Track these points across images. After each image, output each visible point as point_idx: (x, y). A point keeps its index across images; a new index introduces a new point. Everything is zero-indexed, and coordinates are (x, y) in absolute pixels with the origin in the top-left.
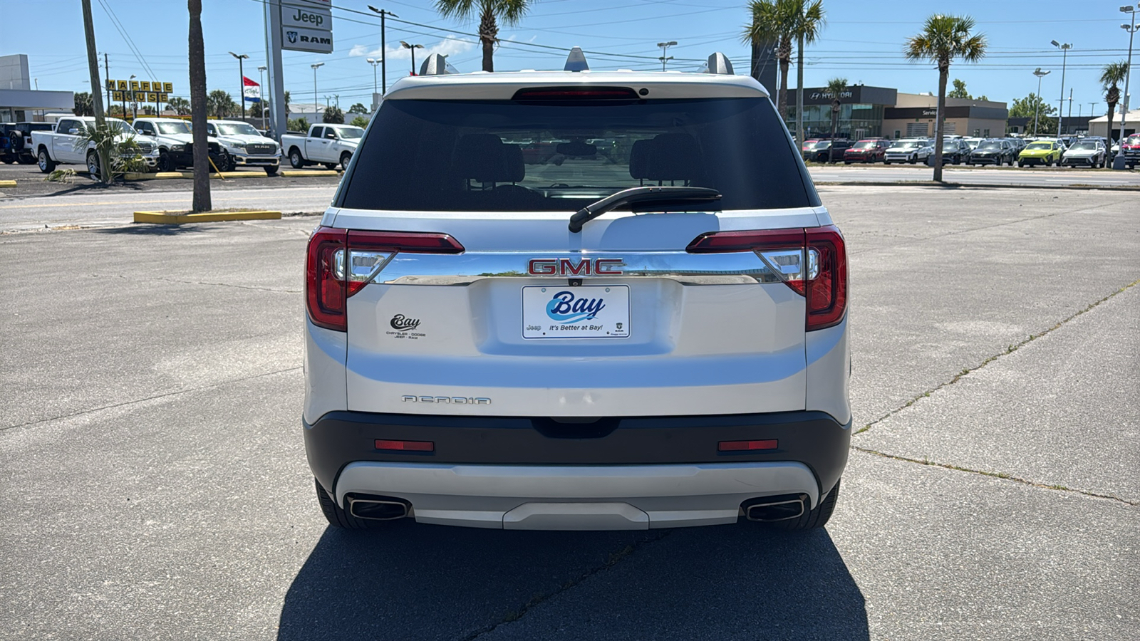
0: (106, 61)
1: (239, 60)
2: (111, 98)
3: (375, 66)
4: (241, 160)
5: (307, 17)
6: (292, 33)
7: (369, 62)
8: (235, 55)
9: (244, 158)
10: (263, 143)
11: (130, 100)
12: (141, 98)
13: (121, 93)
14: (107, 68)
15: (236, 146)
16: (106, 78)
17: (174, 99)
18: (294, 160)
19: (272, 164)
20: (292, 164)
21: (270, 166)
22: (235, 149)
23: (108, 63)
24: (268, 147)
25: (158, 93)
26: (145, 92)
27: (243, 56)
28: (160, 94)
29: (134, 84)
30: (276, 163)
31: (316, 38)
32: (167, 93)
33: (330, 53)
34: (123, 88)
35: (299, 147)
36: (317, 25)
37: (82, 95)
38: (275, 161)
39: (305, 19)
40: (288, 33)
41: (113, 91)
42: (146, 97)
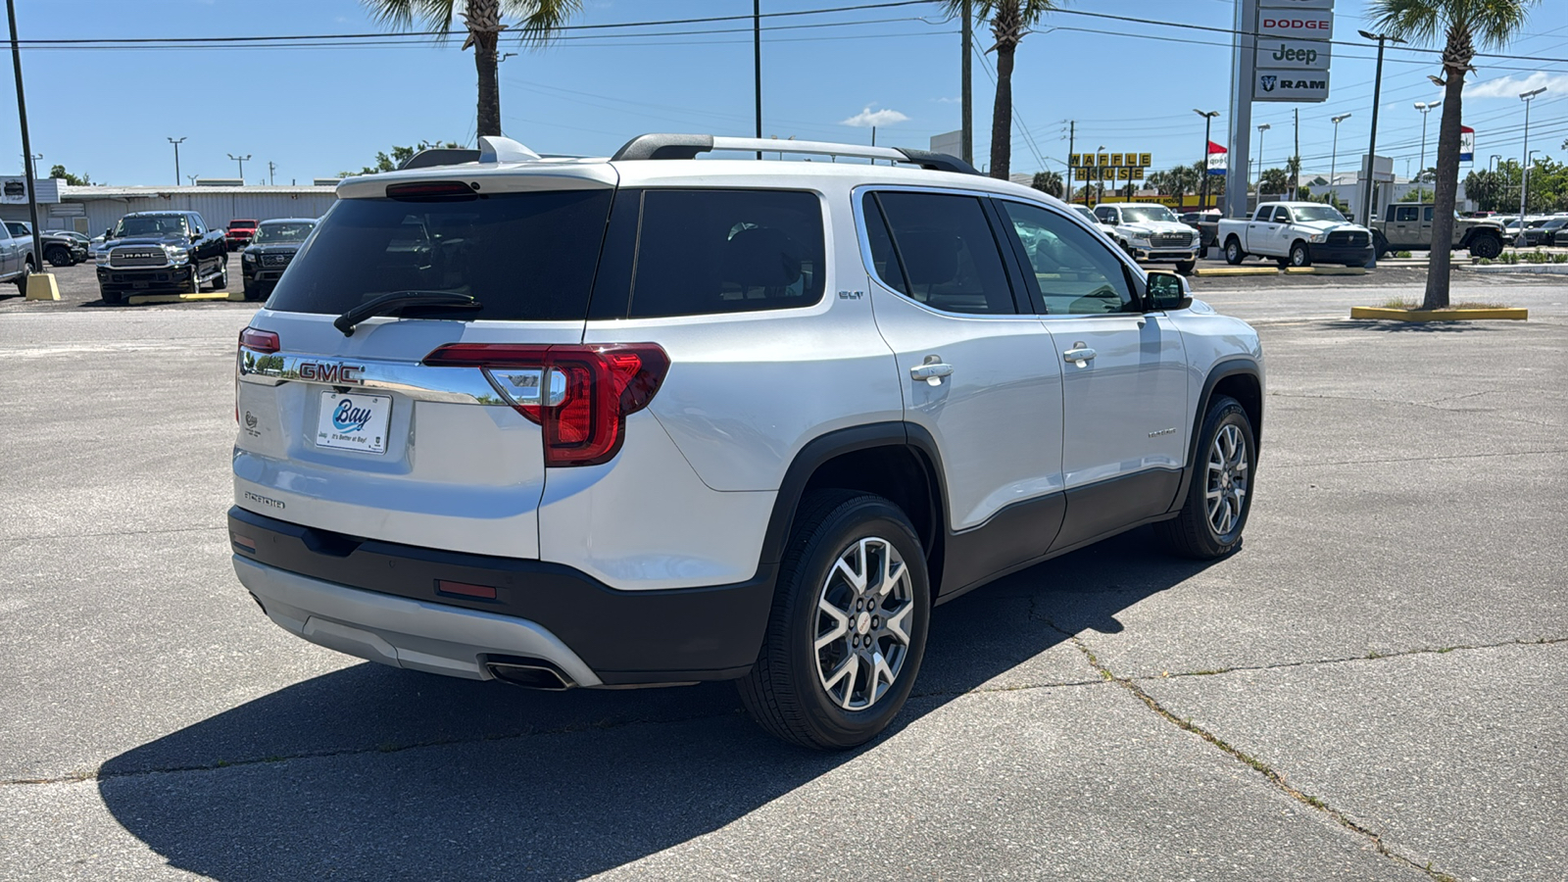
0: (1072, 131)
1: (1206, 119)
2: (1073, 177)
3: (1425, 112)
4: (1143, 254)
5: (1293, 54)
6: (1269, 77)
7: (1416, 107)
8: (1201, 113)
9: (1147, 252)
10: (1175, 231)
11: (1095, 178)
12: (1110, 175)
13: (1086, 170)
14: (1071, 139)
15: (1140, 236)
16: (1069, 152)
17: (1156, 174)
18: (1231, 253)
19: (1186, 260)
20: (1227, 259)
21: (1183, 261)
22: (1136, 241)
23: (1074, 132)
24: (1181, 237)
25: (1131, 167)
26: (1114, 167)
27: (1212, 114)
28: (1134, 169)
29: (1102, 158)
30: (1190, 257)
31: (1304, 82)
32: (1143, 167)
33: (1324, 100)
34: (1089, 164)
35: (1238, 235)
36: (1307, 63)
37: (1043, 175)
38: (1189, 255)
39: (1290, 57)
40: (1263, 77)
41: (1076, 168)
42: (1116, 174)
